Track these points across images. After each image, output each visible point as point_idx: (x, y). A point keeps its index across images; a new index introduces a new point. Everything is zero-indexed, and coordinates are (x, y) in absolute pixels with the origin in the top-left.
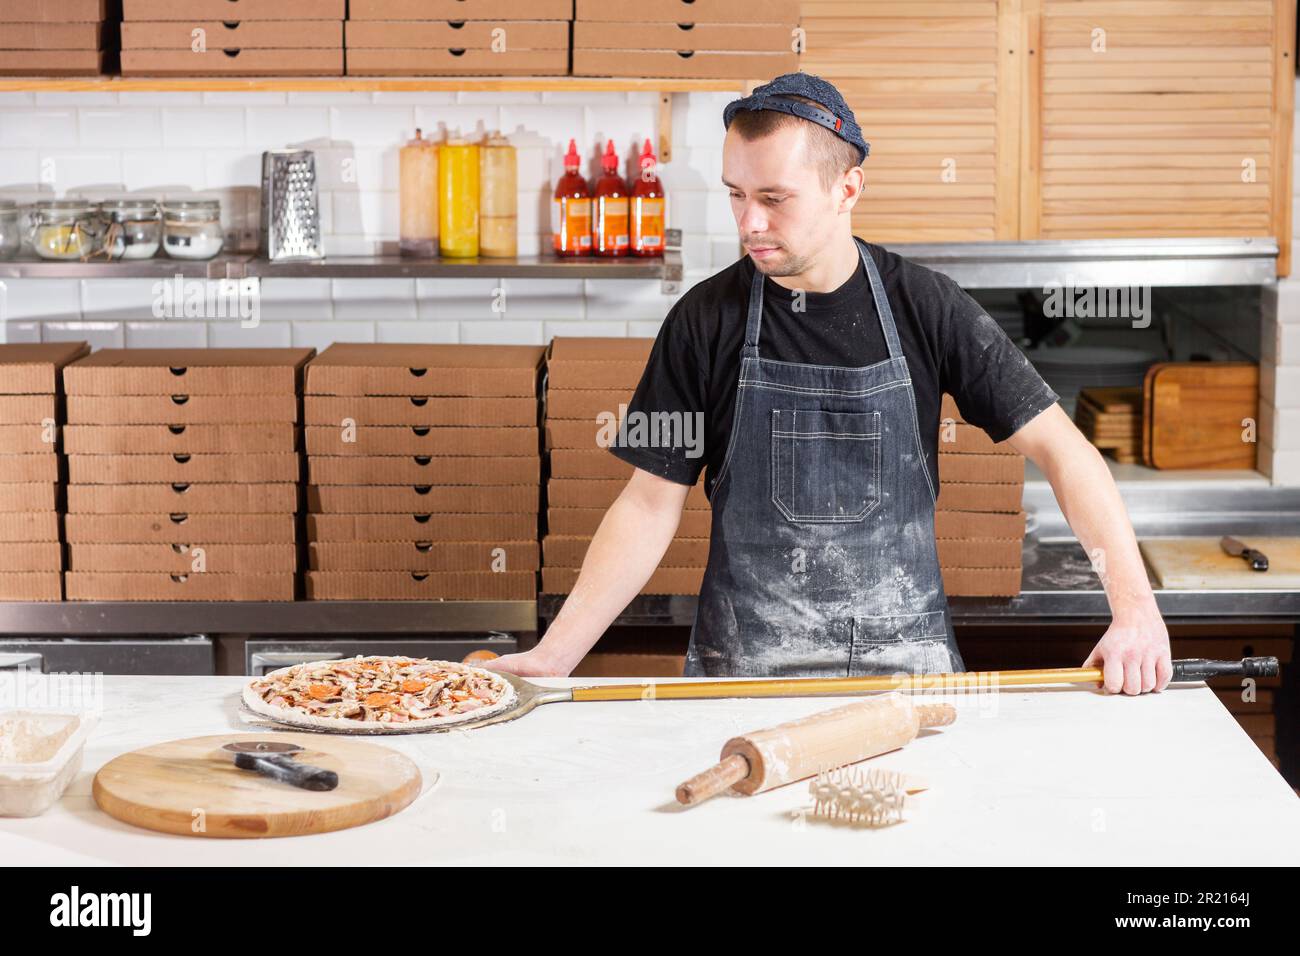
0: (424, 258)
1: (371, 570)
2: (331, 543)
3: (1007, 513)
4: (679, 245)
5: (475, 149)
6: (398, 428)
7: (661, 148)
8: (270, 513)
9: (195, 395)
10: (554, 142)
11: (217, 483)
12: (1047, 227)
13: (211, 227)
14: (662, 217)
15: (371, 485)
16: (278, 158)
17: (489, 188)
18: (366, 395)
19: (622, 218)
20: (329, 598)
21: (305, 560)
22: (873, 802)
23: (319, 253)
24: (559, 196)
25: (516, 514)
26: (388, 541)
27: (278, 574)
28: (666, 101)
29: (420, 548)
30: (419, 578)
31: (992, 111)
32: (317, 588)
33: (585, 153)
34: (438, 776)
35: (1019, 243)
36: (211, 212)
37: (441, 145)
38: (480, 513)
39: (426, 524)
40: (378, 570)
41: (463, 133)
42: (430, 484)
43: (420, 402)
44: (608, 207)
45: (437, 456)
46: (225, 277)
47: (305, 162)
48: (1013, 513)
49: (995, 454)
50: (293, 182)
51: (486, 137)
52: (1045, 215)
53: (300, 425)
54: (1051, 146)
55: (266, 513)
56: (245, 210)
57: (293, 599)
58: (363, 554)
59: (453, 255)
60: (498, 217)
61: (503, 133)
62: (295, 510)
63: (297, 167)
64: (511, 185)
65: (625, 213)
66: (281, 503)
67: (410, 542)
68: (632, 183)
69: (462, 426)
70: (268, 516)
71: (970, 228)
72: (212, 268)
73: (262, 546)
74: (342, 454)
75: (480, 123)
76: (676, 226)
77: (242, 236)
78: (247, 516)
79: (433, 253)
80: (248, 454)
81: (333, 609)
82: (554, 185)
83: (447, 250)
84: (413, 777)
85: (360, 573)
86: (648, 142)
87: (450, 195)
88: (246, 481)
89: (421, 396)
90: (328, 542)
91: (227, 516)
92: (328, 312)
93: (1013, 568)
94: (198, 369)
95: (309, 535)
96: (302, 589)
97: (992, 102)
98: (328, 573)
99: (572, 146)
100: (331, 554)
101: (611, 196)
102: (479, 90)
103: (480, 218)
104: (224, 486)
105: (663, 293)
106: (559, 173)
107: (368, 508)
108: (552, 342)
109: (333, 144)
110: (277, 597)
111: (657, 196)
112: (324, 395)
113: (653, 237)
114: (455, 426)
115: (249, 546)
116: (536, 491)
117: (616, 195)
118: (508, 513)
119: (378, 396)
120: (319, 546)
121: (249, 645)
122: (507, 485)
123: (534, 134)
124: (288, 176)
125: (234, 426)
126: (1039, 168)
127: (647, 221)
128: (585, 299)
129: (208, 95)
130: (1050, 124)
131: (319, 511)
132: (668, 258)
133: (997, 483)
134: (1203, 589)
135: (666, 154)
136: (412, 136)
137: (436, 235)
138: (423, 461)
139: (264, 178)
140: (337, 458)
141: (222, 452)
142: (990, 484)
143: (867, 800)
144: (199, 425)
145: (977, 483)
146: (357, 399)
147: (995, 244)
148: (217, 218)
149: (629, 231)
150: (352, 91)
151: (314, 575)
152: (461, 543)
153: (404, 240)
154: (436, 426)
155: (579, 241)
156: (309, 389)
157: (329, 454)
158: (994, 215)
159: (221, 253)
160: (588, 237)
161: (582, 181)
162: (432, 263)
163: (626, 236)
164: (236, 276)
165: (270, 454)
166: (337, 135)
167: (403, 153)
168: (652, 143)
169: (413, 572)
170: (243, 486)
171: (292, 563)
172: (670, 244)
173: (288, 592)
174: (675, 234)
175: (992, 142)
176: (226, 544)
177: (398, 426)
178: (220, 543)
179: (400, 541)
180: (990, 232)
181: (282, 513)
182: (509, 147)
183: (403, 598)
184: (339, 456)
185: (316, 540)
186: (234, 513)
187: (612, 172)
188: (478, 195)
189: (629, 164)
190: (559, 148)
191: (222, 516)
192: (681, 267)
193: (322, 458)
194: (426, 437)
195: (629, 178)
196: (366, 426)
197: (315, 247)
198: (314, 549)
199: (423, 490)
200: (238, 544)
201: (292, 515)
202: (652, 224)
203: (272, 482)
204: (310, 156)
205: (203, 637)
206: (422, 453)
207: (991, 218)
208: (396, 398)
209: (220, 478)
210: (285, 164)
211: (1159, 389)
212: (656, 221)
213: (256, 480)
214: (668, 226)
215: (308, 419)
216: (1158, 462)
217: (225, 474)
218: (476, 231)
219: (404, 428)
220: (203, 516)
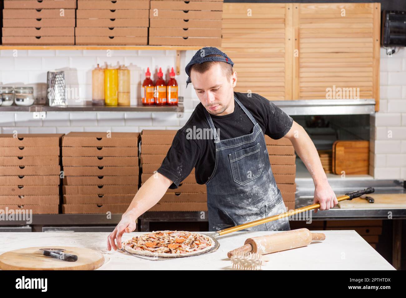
0: (100, 106)
1: (84, 204)
2: (71, 195)
3: (290, 184)
4: (183, 102)
5: (116, 71)
6: (93, 157)
7: (177, 70)
8: (50, 185)
9: (26, 147)
10: (142, 69)
11: (33, 175)
12: (301, 96)
13: (30, 95)
14: (177, 93)
15: (84, 176)
16: (52, 73)
17: (121, 83)
18: (82, 147)
19: (164, 93)
20: (70, 213)
21: (62, 201)
22: (252, 263)
23: (66, 104)
24: (144, 85)
25: (131, 186)
26: (89, 194)
27: (53, 205)
28: (178, 55)
29: (100, 197)
30: (99, 206)
31: (283, 59)
32: (66, 210)
33: (152, 72)
34: (110, 259)
35: (292, 101)
36: (30, 91)
37: (105, 70)
38: (119, 185)
39: (102, 189)
40: (86, 204)
41: (113, 65)
42: (103, 175)
43: (100, 149)
44: (160, 89)
45: (105, 166)
46: (35, 111)
47: (61, 75)
48: (292, 184)
49: (286, 165)
50: (57, 81)
51: (120, 67)
52: (301, 92)
53: (61, 156)
54: (302, 70)
55: (49, 185)
56: (41, 91)
57: (58, 213)
58: (81, 199)
59: (110, 105)
60: (124, 93)
61: (126, 66)
62: (59, 184)
63: (59, 76)
64: (128, 82)
65: (165, 91)
66: (54, 182)
67: (96, 194)
68: (167, 82)
69: (113, 157)
70: (50, 186)
71: (277, 96)
72: (31, 108)
73: (48, 196)
74: (74, 166)
75: (118, 62)
76: (182, 96)
77: (41, 99)
78: (43, 186)
79: (103, 104)
80: (43, 166)
81: (71, 217)
82: (142, 82)
83: (108, 103)
84: (102, 258)
85: (80, 205)
86: (172, 68)
87: (108, 85)
88: (43, 175)
89: (100, 147)
90: (70, 195)
91: (37, 186)
92: (68, 124)
93: (292, 202)
94: (27, 138)
95: (63, 192)
96: (61, 210)
97: (283, 55)
98: (70, 205)
99: (148, 69)
100: (70, 199)
101: (161, 85)
102: (119, 49)
103: (118, 93)
104: (36, 176)
105: (177, 117)
106: (144, 78)
107: (83, 183)
108: (142, 131)
109: (70, 69)
110: (52, 213)
111: (175, 86)
112: (69, 147)
113: (175, 99)
114: (111, 157)
115: (44, 196)
116: (137, 178)
117: (162, 85)
118: (128, 185)
119: (86, 147)
120: (66, 196)
121: (44, 229)
122: (128, 176)
123: (136, 66)
124: (56, 79)
125: (39, 157)
126: (299, 77)
127: (173, 94)
128: (152, 119)
129: (30, 51)
130: (302, 63)
131: (67, 185)
132: (179, 106)
133: (287, 174)
134: (353, 208)
135: (178, 72)
136: (96, 66)
137: (104, 98)
138: (101, 168)
139: (48, 80)
140: (73, 167)
141: (35, 165)
142: (285, 174)
143: (250, 262)
144: (27, 156)
145: (281, 174)
146: (79, 148)
147: (285, 101)
148: (32, 93)
149: (167, 97)
150: (77, 49)
151: (65, 205)
152: (113, 195)
153: (93, 100)
154: (105, 156)
155: (150, 100)
156: (63, 144)
157: (70, 165)
158: (284, 92)
159: (33, 104)
160: (153, 99)
161: (151, 81)
162: (102, 107)
163: (165, 99)
164: (38, 111)
165: (51, 166)
166: (71, 66)
167: (93, 72)
168: (174, 69)
169: (97, 204)
170: (42, 176)
171: (58, 201)
172: (180, 101)
173: (56, 211)
174: (181, 98)
175: (283, 68)
176: (36, 195)
177: (93, 156)
178: (34, 195)
179: (93, 194)
180: (283, 97)
181: (54, 185)
182: (128, 70)
183: (94, 213)
184: (73, 166)
185: (65, 194)
186: (39, 185)
187: (161, 78)
188: (118, 86)
189: (166, 76)
190: (144, 70)
191: (35, 186)
192: (183, 108)
193: (68, 167)
194: (102, 160)
195: (166, 80)
196: (82, 156)
197: (64, 102)
198: (65, 197)
199: (101, 177)
200: (40, 195)
201: (58, 186)
202: (174, 95)
203: (51, 175)
204: (63, 73)
205: (28, 226)
206: (101, 165)
207: (283, 93)
208: (92, 148)
209: (34, 174)
210: (55, 75)
211: (337, 149)
212: (175, 94)
213: (46, 174)
214: (179, 96)
215: (63, 154)
216: (337, 172)
217: (36, 172)
218: (117, 97)
219: (94, 157)
220: (29, 186)
